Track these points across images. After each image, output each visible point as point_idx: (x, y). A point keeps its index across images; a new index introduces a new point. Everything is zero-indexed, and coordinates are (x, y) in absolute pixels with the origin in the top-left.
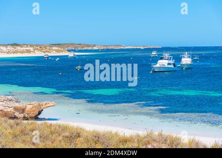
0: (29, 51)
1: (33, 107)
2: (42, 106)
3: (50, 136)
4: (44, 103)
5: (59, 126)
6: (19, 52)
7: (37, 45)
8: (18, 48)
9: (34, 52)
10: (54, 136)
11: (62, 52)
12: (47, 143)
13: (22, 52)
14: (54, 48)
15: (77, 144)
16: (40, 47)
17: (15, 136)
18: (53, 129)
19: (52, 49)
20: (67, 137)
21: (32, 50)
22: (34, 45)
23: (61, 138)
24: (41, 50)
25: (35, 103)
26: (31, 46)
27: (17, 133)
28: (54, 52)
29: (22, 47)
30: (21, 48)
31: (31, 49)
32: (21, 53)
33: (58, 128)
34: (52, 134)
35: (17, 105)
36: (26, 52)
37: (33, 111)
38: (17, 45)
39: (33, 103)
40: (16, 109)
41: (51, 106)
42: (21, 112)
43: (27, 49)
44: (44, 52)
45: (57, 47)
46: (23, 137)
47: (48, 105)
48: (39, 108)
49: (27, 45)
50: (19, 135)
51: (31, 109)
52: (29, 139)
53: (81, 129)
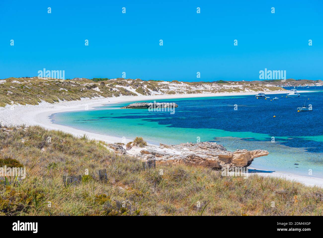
0: (237, 90)
1: (241, 156)
2: (253, 155)
3: (261, 191)
4: (255, 151)
5: (272, 180)
6: (226, 90)
7: (247, 82)
8: (225, 86)
9: (243, 90)
10: (266, 191)
11: (277, 90)
12: (258, 200)
13: (230, 91)
14: (268, 85)
15: (293, 203)
16: (251, 85)
17: (219, 191)
18: (264, 183)
19: (266, 87)
20: (281, 194)
21: (241, 88)
22: (243, 82)
23: (273, 195)
24: (251, 88)
25: (244, 151)
26: (240, 83)
27: (222, 187)
28: (268, 90)
29: (229, 84)
30: (228, 86)
31: (240, 86)
32: (228, 91)
33: (270, 182)
34: (264, 190)
35: (223, 153)
36: (234, 90)
37: (241, 161)
38: (224, 82)
39: (242, 151)
40: (221, 158)
41: (263, 155)
42: (227, 161)
43: (235, 86)
44: (256, 90)
45: (271, 84)
46: (229, 192)
47: (260, 154)
48: (249, 157)
49: (236, 83)
50: (223, 189)
51: (239, 159)
52: (235, 194)
53: (299, 184)
